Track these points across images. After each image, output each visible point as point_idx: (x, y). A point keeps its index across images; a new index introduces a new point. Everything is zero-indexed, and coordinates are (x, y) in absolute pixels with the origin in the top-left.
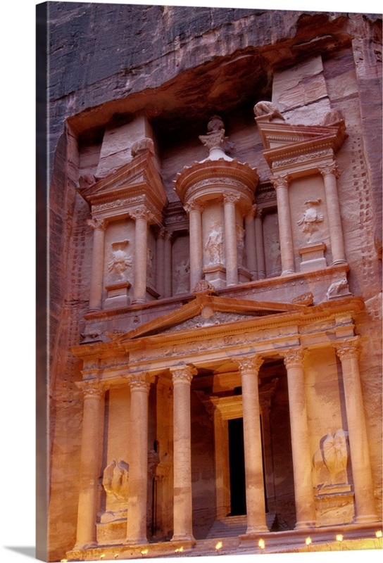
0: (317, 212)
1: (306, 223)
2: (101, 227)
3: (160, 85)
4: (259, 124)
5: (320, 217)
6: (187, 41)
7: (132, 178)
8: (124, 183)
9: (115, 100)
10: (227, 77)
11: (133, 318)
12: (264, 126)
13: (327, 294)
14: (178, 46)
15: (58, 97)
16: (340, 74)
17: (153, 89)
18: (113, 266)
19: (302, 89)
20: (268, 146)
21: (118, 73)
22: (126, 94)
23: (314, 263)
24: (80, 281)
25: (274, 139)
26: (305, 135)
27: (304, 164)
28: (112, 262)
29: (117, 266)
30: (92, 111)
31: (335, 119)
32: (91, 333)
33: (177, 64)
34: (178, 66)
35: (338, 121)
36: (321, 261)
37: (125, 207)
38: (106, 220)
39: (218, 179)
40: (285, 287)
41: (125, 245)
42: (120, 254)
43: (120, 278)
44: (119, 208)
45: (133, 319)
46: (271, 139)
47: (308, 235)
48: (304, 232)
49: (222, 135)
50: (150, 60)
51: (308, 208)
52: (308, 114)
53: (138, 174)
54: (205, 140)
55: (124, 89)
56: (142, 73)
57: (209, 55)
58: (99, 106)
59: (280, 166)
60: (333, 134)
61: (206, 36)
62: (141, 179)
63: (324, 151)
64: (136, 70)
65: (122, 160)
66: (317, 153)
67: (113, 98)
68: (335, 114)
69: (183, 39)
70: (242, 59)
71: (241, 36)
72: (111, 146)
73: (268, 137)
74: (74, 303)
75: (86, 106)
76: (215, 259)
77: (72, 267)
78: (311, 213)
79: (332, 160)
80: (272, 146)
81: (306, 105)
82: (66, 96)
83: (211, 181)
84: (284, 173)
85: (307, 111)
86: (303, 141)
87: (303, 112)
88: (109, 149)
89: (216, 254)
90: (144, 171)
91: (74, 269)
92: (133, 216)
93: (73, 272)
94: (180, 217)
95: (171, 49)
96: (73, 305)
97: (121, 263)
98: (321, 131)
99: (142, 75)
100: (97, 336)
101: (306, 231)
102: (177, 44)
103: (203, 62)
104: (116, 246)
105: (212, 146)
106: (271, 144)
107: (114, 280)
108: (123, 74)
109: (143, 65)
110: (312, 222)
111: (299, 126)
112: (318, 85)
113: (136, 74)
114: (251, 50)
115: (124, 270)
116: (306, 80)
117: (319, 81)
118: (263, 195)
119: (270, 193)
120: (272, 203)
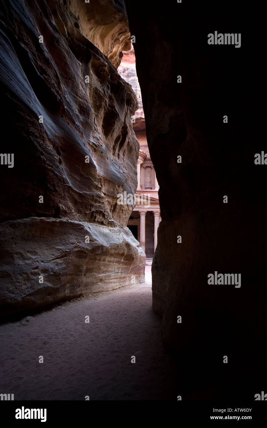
118: (146, 162)
119: (149, 162)
120: (149, 165)
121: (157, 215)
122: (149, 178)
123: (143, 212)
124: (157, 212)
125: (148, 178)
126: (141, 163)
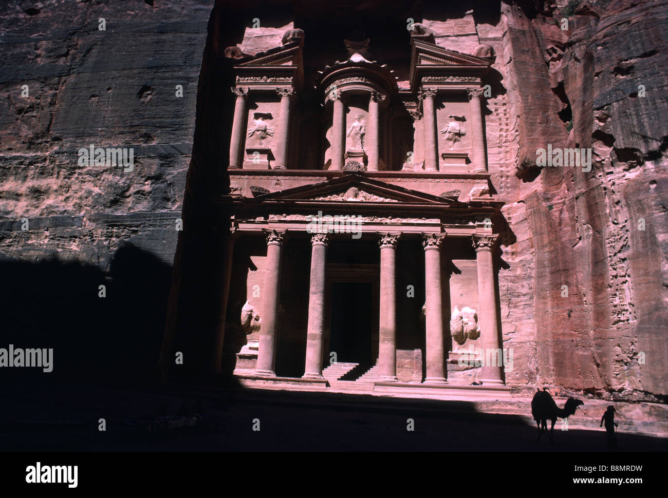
0: (460, 126)
2: (245, 96)
4: (415, 42)
5: (463, 131)
7: (280, 61)
8: (272, 63)
11: (275, 181)
12: (419, 45)
13: (470, 194)
18: (254, 133)
20: (420, 62)
23: (458, 167)
25: (427, 58)
26: (457, 61)
27: (453, 84)
31: (487, 54)
35: (489, 55)
36: (463, 167)
37: (272, 83)
38: (251, 91)
39: (368, 79)
40: (429, 182)
43: (262, 144)
44: (266, 83)
46: (424, 57)
48: (447, 139)
49: (367, 45)
51: (451, 121)
52: (458, 44)
53: (287, 59)
54: (349, 45)
59: (430, 81)
60: (485, 65)
62: (291, 63)
63: (473, 78)
65: (268, 44)
66: (467, 78)
68: (488, 50)
73: (421, 55)
78: (454, 125)
79: (479, 86)
80: (424, 62)
81: (455, 36)
83: (361, 79)
84: (435, 87)
85: (457, 41)
86: (454, 65)
87: (453, 41)
88: (255, 31)
90: (293, 57)
92: (280, 93)
98: (474, 61)
100: (236, 190)
105: (354, 52)
106: (422, 60)
107: (254, 145)
110: (455, 133)
111: (453, 51)
112: (467, 22)
117: (469, 20)
121: (434, 246)
123: (389, 235)
124: (433, 235)
126: (380, 100)
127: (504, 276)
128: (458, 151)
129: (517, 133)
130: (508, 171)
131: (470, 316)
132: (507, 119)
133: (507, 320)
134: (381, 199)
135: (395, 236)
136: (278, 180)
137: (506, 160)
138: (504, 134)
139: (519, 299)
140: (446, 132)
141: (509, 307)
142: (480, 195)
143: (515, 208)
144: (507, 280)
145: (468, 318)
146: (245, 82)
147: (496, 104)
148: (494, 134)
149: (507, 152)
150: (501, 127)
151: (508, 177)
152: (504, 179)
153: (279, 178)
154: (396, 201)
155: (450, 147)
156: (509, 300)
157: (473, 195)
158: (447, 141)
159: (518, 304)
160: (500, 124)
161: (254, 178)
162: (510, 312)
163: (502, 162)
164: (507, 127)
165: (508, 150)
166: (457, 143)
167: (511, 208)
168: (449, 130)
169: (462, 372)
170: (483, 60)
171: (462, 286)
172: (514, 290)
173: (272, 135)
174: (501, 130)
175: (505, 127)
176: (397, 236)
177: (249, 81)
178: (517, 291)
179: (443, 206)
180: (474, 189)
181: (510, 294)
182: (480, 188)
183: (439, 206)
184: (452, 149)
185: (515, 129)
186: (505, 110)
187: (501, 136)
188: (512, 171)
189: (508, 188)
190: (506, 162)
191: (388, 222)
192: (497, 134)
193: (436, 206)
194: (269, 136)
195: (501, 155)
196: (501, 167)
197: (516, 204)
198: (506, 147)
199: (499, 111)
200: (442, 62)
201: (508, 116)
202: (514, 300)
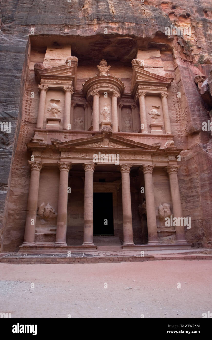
0: (158, 111)
1: (153, 114)
2: (46, 90)
3: (85, 36)
4: (135, 68)
5: (159, 114)
6: (101, 22)
7: (65, 72)
8: (61, 73)
9: (59, 35)
10: (116, 44)
12: (137, 69)
13: (165, 145)
14: (96, 23)
15: (25, 24)
16: (166, 61)
17: (81, 37)
18: (51, 110)
19: (151, 61)
20: (137, 78)
21: (61, 24)
22: (66, 35)
23: (158, 131)
24: (29, 113)
25: (141, 76)
27: (154, 90)
28: (50, 108)
29: (53, 110)
30: (45, 36)
31: (169, 76)
32: (38, 138)
33: (94, 30)
34: (94, 31)
35: (171, 77)
36: (161, 131)
37: (60, 84)
38: (49, 87)
39: (111, 85)
40: (145, 138)
41: (58, 101)
42: (54, 105)
43: (55, 116)
44: (57, 84)
45: (63, 136)
46: (139, 76)
47: (154, 120)
48: (151, 118)
49: (109, 68)
50: (79, 24)
51: (154, 109)
53: (69, 72)
54: (100, 68)
55: (64, 32)
56: (74, 28)
57: (113, 32)
58: (50, 35)
59: (142, 88)
60: (169, 82)
61: (111, 23)
62: (71, 74)
63: (163, 88)
64: (71, 26)
65: (58, 64)
66: (160, 88)
67: (59, 34)
69: (99, 21)
70: (128, 39)
71: (129, 29)
72: (51, 56)
73: (138, 75)
74: (26, 122)
75: (42, 33)
76: (107, 119)
77: (25, 105)
78: (155, 111)
79: (166, 92)
80: (139, 78)
81: (153, 67)
82: (29, 25)
83: (108, 85)
84: (145, 91)
85: (154, 70)
86: (154, 81)
87: (152, 70)
88: (50, 57)
89: (108, 117)
90: (72, 71)
91: (26, 106)
92: (65, 89)
93: (25, 107)
94: (80, 98)
95: (91, 23)
96: (25, 123)
97: (56, 109)
98: (164, 79)
99: (74, 29)
100: (41, 140)
101: (153, 118)
102: (95, 22)
103: (111, 33)
104: (52, 101)
105: (103, 72)
107: (51, 117)
108: (64, 25)
109: (75, 25)
110: (156, 115)
111: (154, 74)
112: (159, 61)
113: (70, 28)
114: (133, 36)
115: (56, 113)
116: (153, 58)
117: (159, 60)
118: (124, 99)
119: (127, 99)
120: (127, 104)
121: (149, 172)
122: (129, 122)
123: (126, 165)
124: (149, 166)
125: (127, 122)
126: (118, 96)
127: (183, 187)
128: (158, 123)
129: (185, 116)
130: (182, 135)
131: (168, 208)
132: (180, 109)
133: (185, 209)
134: (121, 147)
135: (129, 166)
136: (65, 136)
137: (180, 129)
138: (179, 116)
139: (190, 198)
140: (151, 114)
141: (186, 202)
142: (170, 146)
143: (186, 152)
144: (184, 189)
145: (167, 209)
146: (45, 82)
147: (174, 102)
148: (174, 116)
149: (181, 125)
150: (177, 113)
151: (182, 137)
152: (180, 138)
153: (66, 134)
154: (129, 148)
155: (154, 122)
156: (186, 199)
157: (167, 146)
158: (152, 118)
159: (190, 201)
160: (176, 112)
161: (51, 134)
162: (186, 205)
163: (178, 130)
164: (180, 113)
165: (181, 124)
166: (156, 120)
167: (184, 153)
168: (153, 113)
169: (166, 237)
170: (168, 79)
171: (162, 192)
172: (188, 194)
173: (61, 111)
174: (177, 114)
175: (179, 113)
176: (130, 166)
177: (47, 82)
178: (189, 195)
179: (153, 151)
180: (167, 142)
181: (186, 196)
182: (170, 142)
183: (151, 150)
184: (154, 123)
185: (184, 114)
186: (178, 105)
187: (177, 117)
188: (184, 134)
189: (182, 143)
190: (181, 130)
191: (125, 159)
192: (175, 116)
193: (150, 150)
194: (59, 112)
195: (178, 127)
196: (178, 132)
197: (186, 151)
198: (180, 122)
199: (175, 105)
200: (148, 79)
201: (180, 108)
202: (188, 199)
